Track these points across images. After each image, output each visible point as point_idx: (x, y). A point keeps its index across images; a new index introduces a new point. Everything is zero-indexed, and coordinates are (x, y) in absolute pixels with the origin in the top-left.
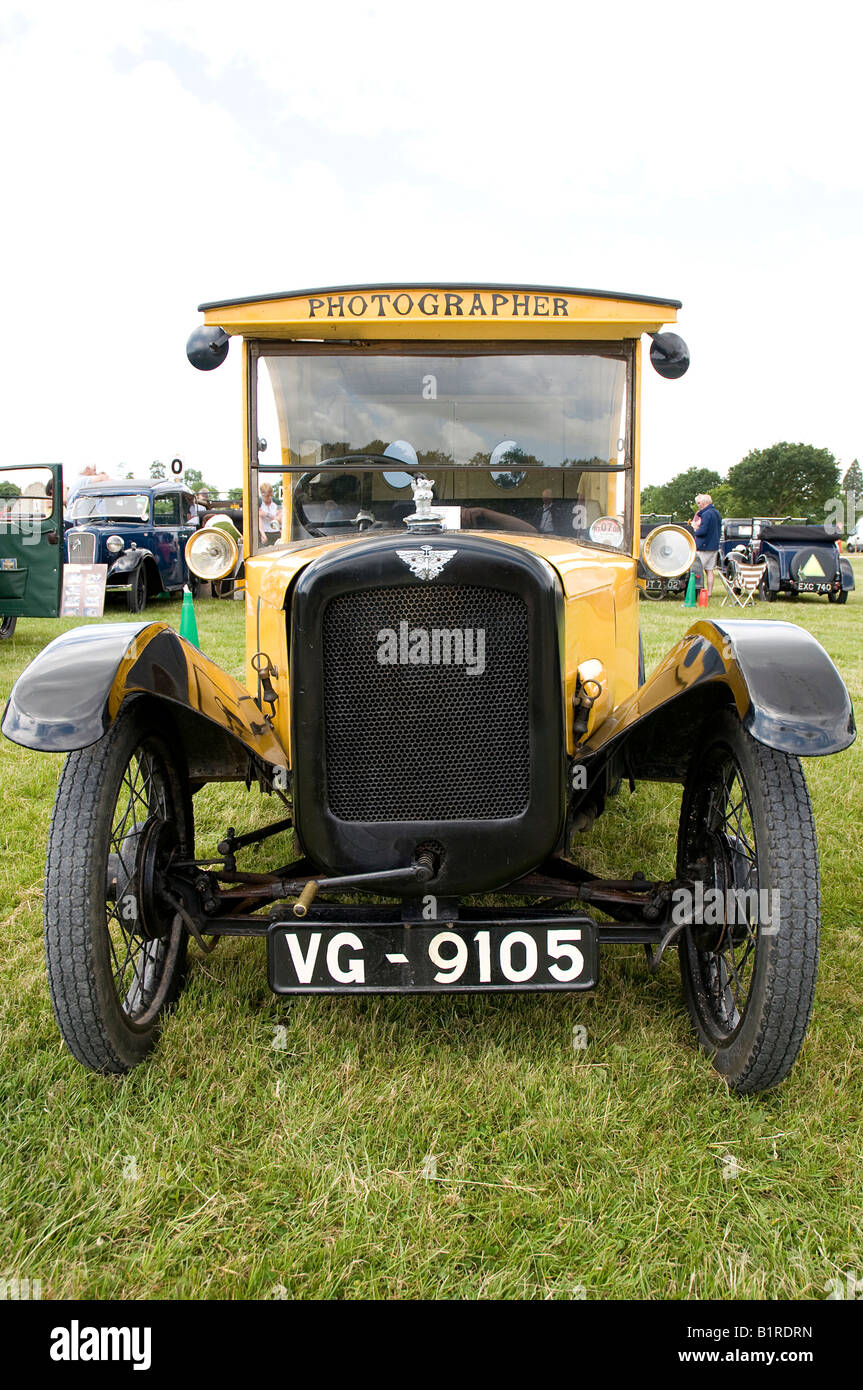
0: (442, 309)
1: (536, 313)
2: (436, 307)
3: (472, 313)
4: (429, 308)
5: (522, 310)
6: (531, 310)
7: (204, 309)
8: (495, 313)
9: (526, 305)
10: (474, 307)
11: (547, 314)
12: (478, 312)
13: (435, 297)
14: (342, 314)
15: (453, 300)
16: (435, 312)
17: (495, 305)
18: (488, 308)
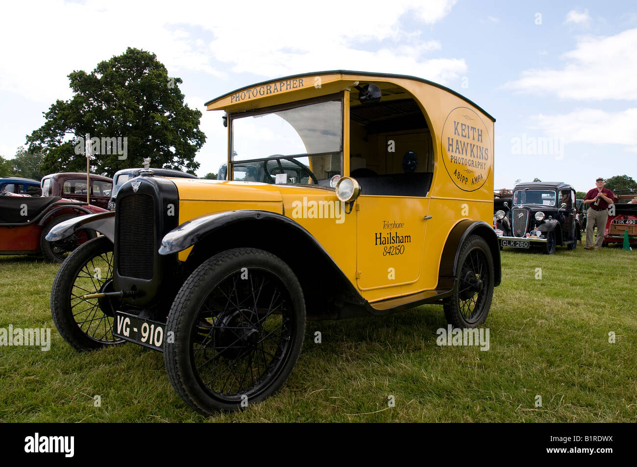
0: (265, 93)
1: (293, 87)
2: (264, 92)
3: (274, 92)
4: (262, 93)
5: (289, 87)
6: (292, 87)
7: (206, 105)
8: (281, 90)
9: (290, 85)
10: (275, 89)
11: (297, 87)
12: (276, 91)
13: (264, 88)
14: (239, 100)
15: (269, 88)
16: (264, 94)
17: (281, 87)
18: (279, 89)
